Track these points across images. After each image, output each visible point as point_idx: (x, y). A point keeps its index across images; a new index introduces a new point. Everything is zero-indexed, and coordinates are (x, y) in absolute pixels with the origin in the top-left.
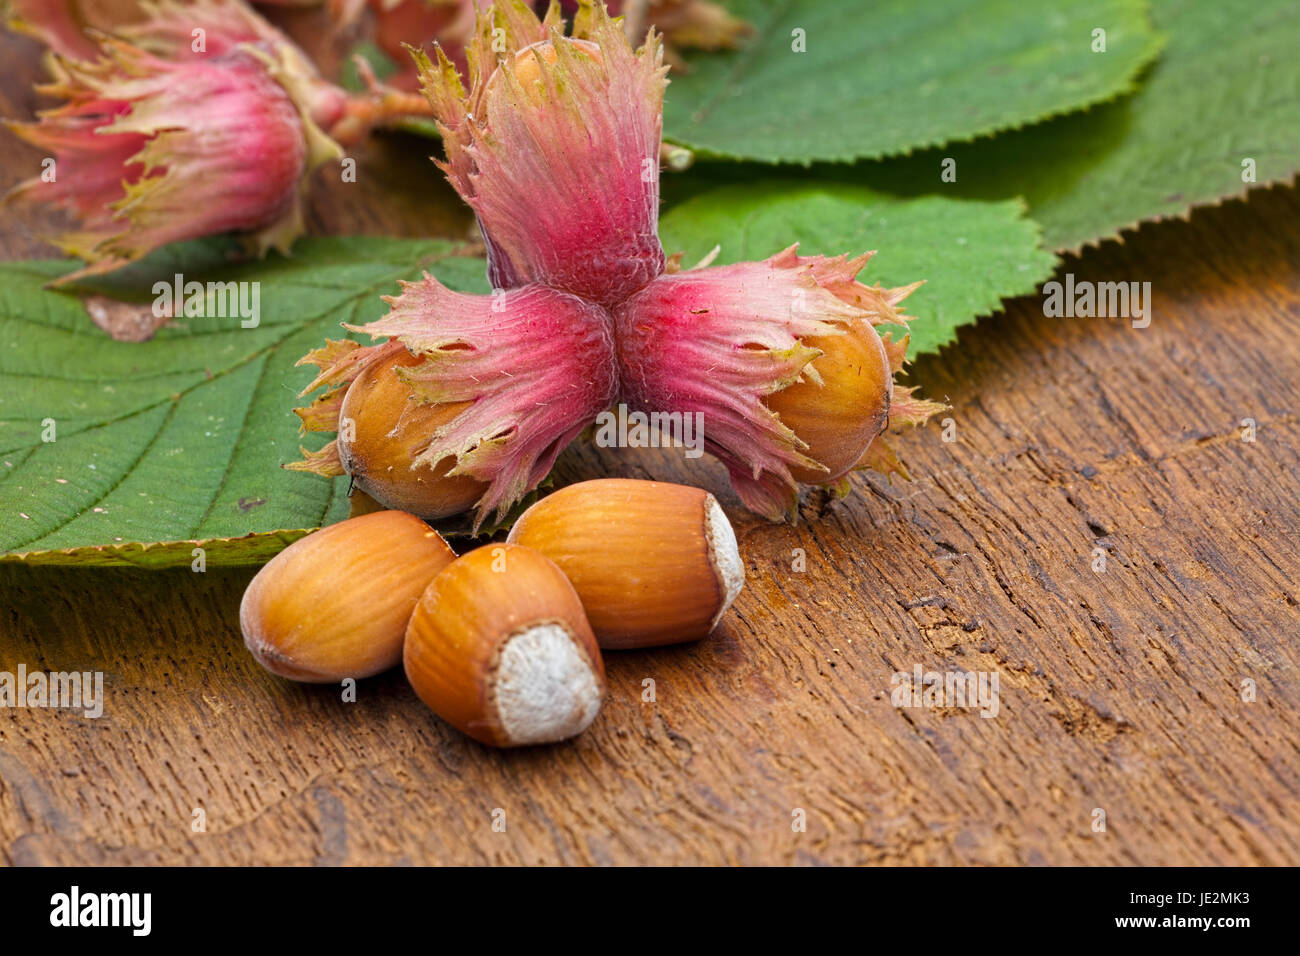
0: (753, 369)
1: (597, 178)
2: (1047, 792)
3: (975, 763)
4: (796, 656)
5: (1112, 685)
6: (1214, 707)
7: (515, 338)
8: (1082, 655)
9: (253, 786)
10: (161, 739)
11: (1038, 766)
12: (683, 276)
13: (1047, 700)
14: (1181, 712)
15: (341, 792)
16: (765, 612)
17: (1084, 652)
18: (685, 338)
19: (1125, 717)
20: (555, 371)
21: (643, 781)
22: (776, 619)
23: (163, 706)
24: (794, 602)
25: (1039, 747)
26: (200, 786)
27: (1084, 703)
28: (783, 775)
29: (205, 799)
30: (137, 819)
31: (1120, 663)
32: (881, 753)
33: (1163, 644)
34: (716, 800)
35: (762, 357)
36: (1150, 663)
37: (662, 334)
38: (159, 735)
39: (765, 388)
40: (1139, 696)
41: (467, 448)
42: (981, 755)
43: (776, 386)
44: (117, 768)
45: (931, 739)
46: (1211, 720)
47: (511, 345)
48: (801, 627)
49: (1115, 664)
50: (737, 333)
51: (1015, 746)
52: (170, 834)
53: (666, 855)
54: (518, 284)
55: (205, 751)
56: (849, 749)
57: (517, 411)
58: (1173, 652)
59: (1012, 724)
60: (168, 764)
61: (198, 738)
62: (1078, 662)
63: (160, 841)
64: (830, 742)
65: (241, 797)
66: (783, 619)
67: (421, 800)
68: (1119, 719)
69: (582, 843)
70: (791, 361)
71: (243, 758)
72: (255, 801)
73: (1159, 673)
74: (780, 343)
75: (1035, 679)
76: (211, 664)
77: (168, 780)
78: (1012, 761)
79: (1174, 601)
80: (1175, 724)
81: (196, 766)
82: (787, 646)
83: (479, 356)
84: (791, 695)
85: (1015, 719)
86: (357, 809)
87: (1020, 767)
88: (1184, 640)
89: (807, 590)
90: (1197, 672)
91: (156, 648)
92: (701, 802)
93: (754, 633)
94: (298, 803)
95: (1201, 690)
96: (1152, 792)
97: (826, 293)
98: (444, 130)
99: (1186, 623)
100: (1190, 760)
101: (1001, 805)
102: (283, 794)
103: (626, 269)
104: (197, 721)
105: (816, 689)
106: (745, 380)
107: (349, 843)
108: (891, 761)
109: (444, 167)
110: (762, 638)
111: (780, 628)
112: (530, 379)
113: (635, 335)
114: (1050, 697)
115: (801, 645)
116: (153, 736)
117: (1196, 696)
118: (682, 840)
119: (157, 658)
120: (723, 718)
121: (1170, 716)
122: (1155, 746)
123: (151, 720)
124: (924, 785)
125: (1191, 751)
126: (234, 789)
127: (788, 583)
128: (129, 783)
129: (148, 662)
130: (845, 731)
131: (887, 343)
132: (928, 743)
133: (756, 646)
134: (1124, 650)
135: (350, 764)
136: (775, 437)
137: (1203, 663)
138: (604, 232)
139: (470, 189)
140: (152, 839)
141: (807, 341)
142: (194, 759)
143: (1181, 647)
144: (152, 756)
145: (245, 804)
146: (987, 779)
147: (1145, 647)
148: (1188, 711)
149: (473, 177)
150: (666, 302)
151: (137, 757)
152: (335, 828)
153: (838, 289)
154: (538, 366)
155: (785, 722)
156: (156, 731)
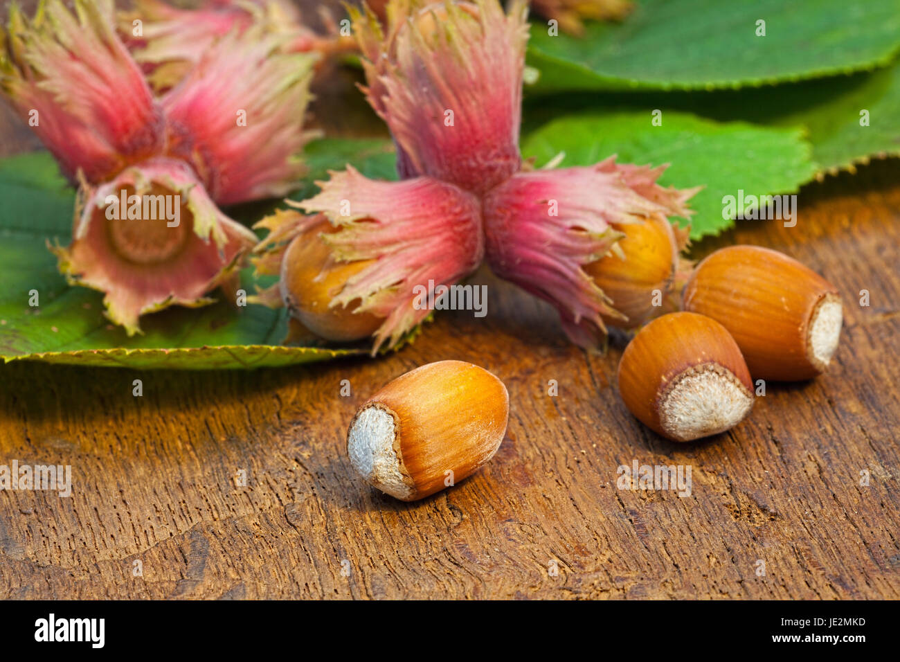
0: (576, 245)
1: (474, 103)
2: (706, 559)
3: (660, 536)
4: (554, 454)
5: (773, 486)
6: (841, 505)
7: (410, 215)
8: (758, 463)
9: (152, 527)
10: (95, 491)
11: (704, 541)
12: (533, 175)
13: (725, 494)
14: (817, 508)
15: (210, 535)
16: (540, 422)
17: (760, 462)
18: (532, 220)
19: (776, 509)
20: (437, 240)
21: (422, 538)
22: (546, 427)
23: (102, 468)
24: (562, 416)
25: (709, 527)
26: (115, 527)
27: (750, 498)
28: (521, 538)
29: (115, 535)
30: (65, 547)
31: (783, 470)
32: (595, 527)
33: (818, 457)
34: (469, 553)
35: (582, 237)
36: (805, 472)
37: (514, 217)
38: (95, 488)
39: (585, 259)
40: (790, 494)
41: (369, 293)
42: (666, 531)
43: (592, 258)
44: (60, 510)
45: (633, 518)
46: (837, 514)
47: (406, 220)
48: (563, 433)
49: (780, 471)
50: (568, 218)
51: (692, 526)
52: (85, 559)
53: (424, 590)
54: (416, 175)
55: (124, 502)
56: (573, 522)
57: (407, 267)
58: (823, 463)
59: (694, 510)
60: (96, 509)
61: (121, 491)
62: (753, 468)
63: (76, 563)
64: (561, 516)
65: (142, 535)
66: (552, 428)
67: (264, 544)
68: (772, 510)
69: (368, 579)
70: (604, 240)
71: (149, 508)
72: (151, 538)
73: (809, 479)
74: (596, 227)
75: (720, 479)
76: (144, 440)
77: (93, 521)
78: (687, 536)
79: (834, 428)
80: (811, 516)
81: (114, 511)
82: (549, 447)
83: (383, 227)
84: (542, 482)
85: (696, 507)
86: (218, 547)
87: (691, 540)
88: (833, 457)
89: (575, 407)
90: (836, 480)
91: (108, 427)
92: (458, 555)
93: (528, 437)
94: (179, 541)
95: (835, 493)
96: (781, 563)
97: (632, 193)
98: (367, 65)
99: (838, 444)
100: (814, 542)
101: (670, 568)
102: (171, 534)
103: (491, 169)
104: (123, 480)
105: (561, 478)
106: (571, 252)
107: (206, 571)
108: (601, 532)
109: (365, 90)
110: (533, 440)
111: (548, 434)
112: (418, 245)
113: (496, 217)
114: (727, 492)
115: (559, 446)
116: (89, 488)
117: (831, 497)
118: (438, 580)
119: (107, 434)
120: (490, 496)
121: (808, 510)
122: (792, 530)
123: (91, 478)
124: (619, 551)
125: (817, 536)
126: (138, 529)
127: (562, 403)
128: (65, 521)
129: (100, 436)
130: (574, 509)
131: (675, 229)
132: (631, 520)
133: (527, 446)
134: (789, 461)
135: (223, 516)
136: (590, 294)
137: (843, 473)
138: (477, 142)
139: (383, 107)
140: (71, 561)
141: (616, 227)
142: (115, 507)
143: (830, 461)
144: (86, 503)
145: (143, 540)
146: (666, 548)
147: (804, 460)
148: (822, 507)
149: (385, 99)
150: (518, 193)
151: (75, 503)
152: (199, 560)
153: (641, 191)
154: (424, 236)
155: (533, 500)
156: (93, 486)
